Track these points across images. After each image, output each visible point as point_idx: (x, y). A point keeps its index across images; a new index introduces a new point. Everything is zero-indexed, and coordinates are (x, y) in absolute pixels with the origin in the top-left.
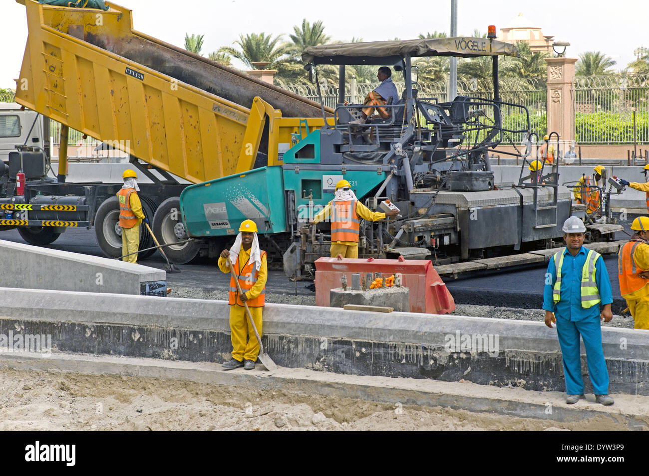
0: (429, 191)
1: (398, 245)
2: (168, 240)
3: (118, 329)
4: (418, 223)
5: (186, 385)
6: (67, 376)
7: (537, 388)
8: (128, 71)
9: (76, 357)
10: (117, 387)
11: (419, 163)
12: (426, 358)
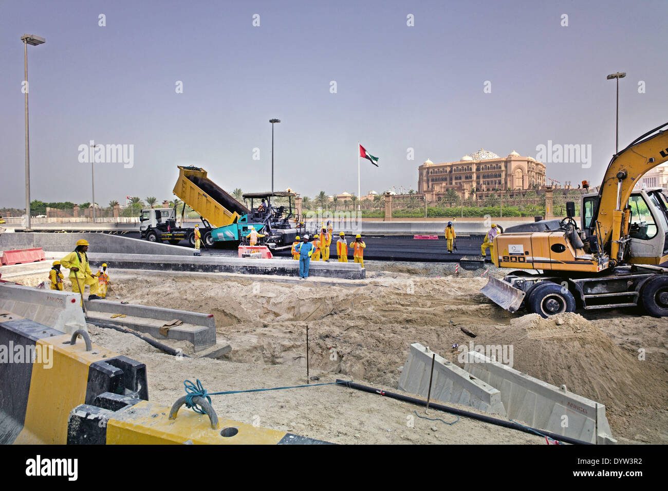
0: (275, 229)
1: (268, 242)
2: (208, 242)
3: (187, 265)
4: (273, 237)
5: (205, 278)
6: (174, 277)
7: (293, 276)
8: (203, 195)
9: (177, 272)
10: (187, 279)
11: (272, 222)
12: (266, 270)
